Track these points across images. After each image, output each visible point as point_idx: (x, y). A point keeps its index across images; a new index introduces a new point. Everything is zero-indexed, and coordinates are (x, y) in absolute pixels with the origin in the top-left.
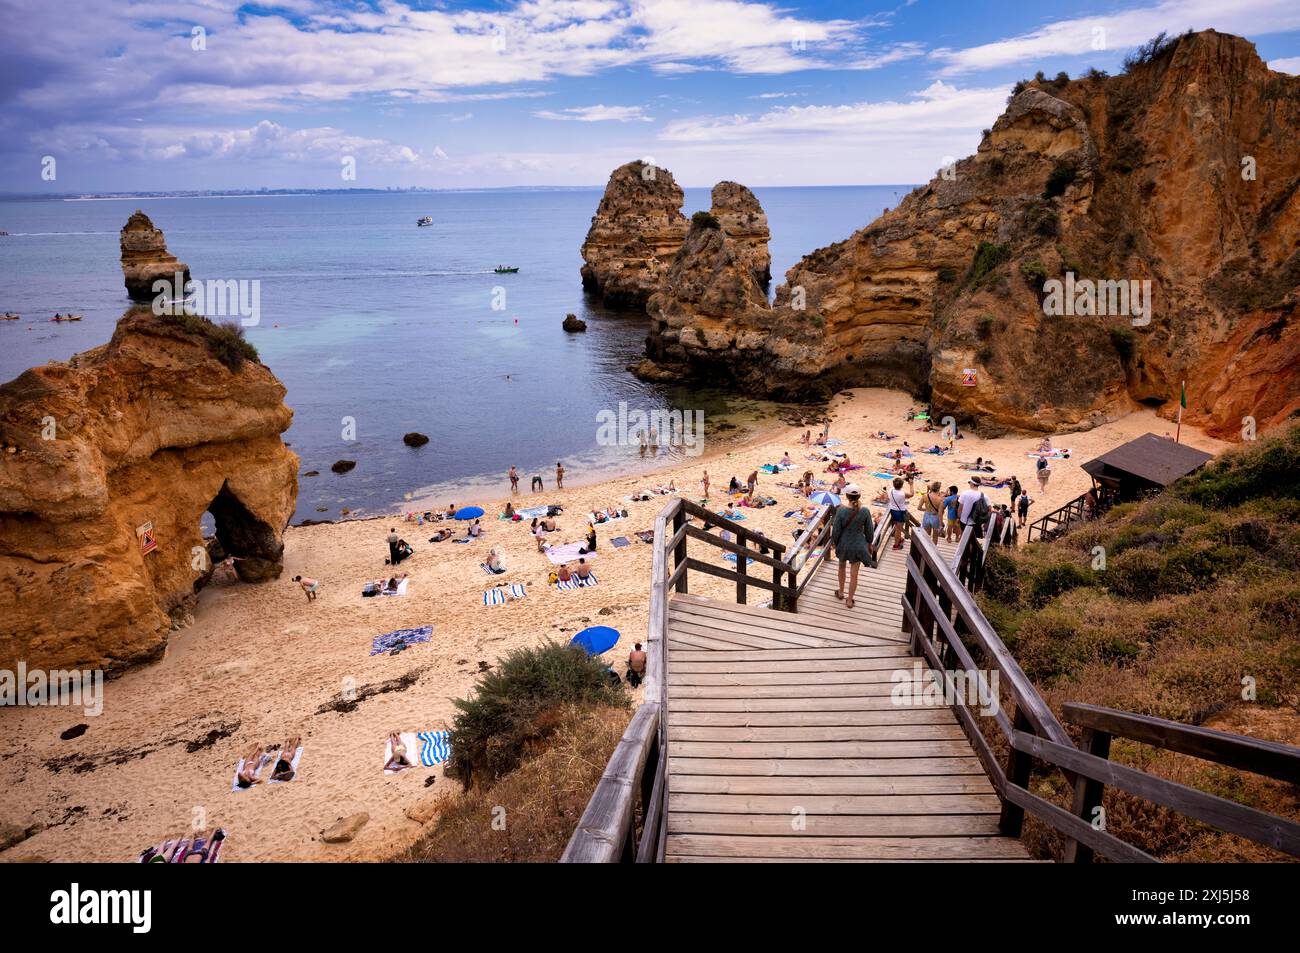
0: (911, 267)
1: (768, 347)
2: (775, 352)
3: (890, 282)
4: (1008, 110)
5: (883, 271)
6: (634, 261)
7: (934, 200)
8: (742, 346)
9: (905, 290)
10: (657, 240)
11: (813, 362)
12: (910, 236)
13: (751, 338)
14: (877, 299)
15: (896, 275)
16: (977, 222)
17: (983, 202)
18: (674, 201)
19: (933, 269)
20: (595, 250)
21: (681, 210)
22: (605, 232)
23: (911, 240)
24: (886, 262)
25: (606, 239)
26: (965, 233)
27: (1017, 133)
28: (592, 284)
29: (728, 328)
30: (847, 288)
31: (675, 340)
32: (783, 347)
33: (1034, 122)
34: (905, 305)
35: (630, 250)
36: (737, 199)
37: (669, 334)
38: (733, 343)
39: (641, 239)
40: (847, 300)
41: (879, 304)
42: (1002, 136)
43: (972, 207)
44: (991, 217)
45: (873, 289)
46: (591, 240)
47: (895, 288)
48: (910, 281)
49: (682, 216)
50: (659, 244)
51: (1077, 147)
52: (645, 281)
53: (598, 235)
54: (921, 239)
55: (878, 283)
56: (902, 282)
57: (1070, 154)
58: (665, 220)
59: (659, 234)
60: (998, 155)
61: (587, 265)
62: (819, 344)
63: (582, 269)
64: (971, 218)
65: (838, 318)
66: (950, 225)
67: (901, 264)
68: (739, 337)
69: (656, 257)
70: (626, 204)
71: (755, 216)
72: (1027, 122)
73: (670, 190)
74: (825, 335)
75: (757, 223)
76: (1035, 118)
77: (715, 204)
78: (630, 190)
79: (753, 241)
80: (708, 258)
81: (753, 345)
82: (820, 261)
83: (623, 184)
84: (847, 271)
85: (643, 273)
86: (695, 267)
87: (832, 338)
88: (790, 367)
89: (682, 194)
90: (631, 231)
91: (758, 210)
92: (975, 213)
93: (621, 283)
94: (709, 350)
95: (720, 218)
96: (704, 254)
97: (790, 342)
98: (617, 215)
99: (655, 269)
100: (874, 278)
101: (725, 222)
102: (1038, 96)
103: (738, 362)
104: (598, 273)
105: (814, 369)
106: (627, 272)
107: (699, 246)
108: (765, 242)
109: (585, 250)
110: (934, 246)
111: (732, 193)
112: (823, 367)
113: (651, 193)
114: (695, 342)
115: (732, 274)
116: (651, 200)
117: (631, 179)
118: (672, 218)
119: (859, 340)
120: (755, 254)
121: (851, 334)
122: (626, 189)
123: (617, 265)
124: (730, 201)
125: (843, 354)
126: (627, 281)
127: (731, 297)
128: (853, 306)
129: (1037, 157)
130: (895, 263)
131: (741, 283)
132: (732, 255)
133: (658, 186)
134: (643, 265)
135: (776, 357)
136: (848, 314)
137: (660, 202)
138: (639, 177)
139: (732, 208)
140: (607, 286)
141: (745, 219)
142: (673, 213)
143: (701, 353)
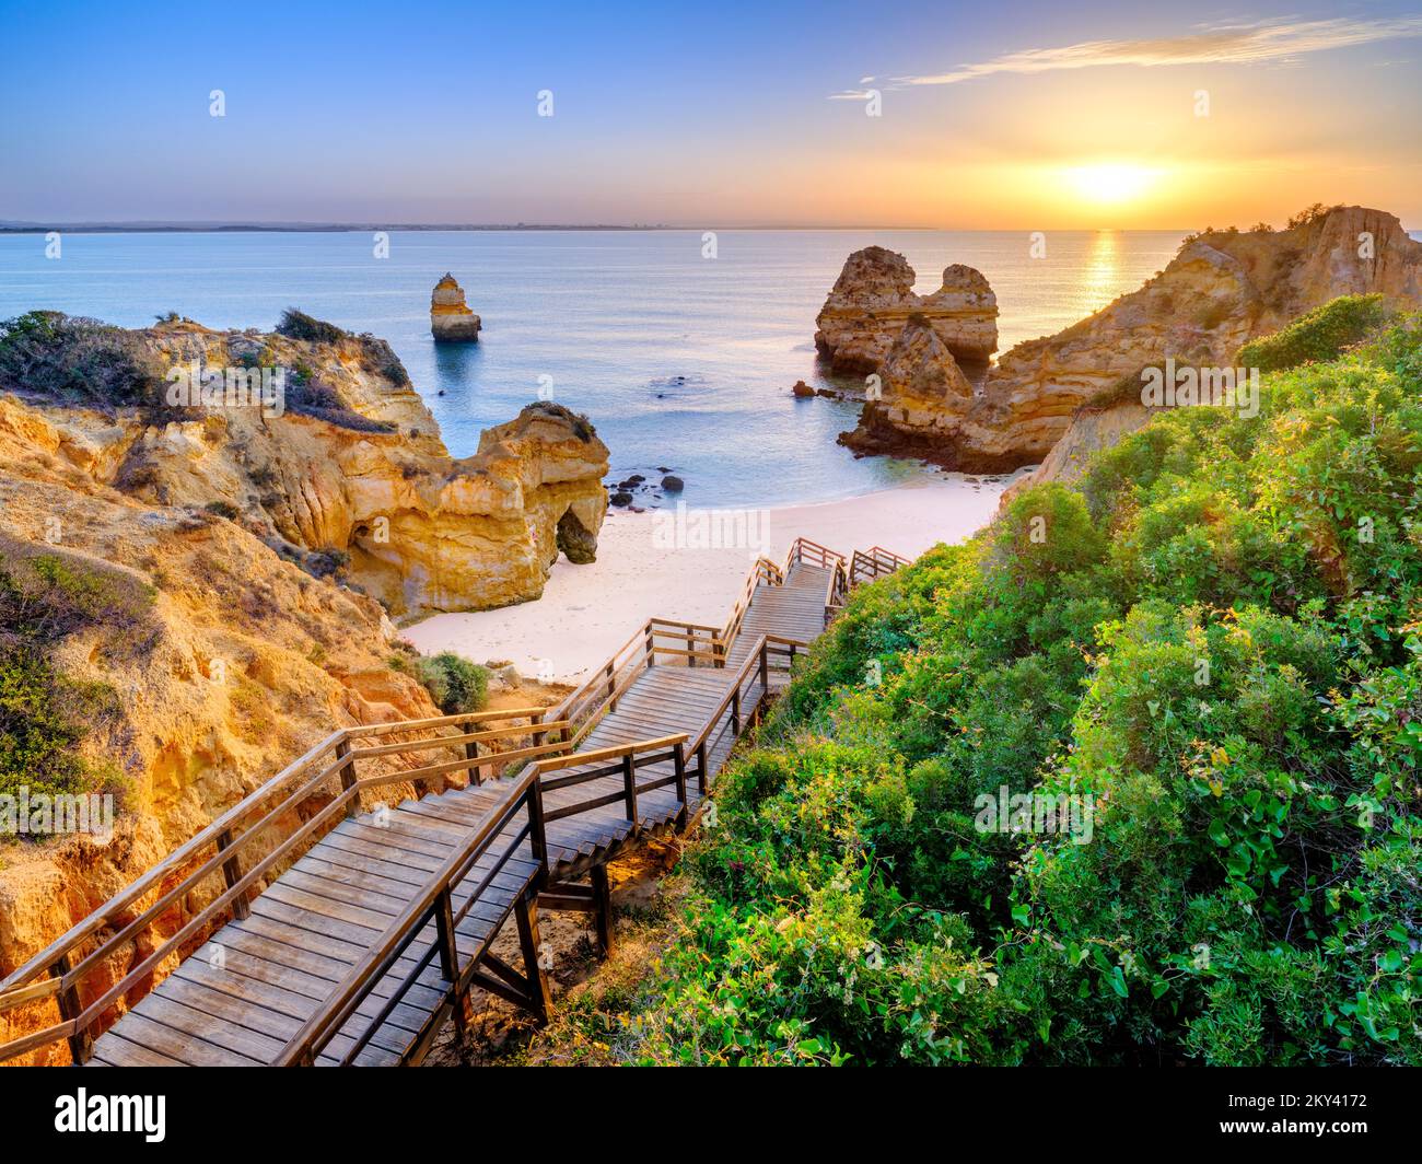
0: (1090, 373)
1: (963, 427)
2: (967, 433)
3: (1072, 383)
4: (1179, 257)
5: (1067, 374)
6: (862, 334)
7: (1113, 322)
8: (941, 425)
10: (887, 314)
11: (997, 443)
12: (1089, 349)
13: (948, 420)
14: (1061, 396)
15: (1077, 378)
16: (1148, 342)
17: (1153, 327)
18: (905, 281)
19: (1109, 376)
20: (829, 321)
21: (912, 289)
22: (838, 307)
23: (1091, 352)
24: (1068, 367)
25: (839, 312)
26: (1137, 351)
27: (1183, 276)
28: (825, 349)
29: (930, 409)
30: (1032, 387)
31: (885, 415)
32: (972, 429)
33: (1201, 268)
35: (860, 324)
36: (967, 281)
37: (881, 408)
38: (934, 422)
39: (871, 316)
40: (1034, 396)
41: (1063, 399)
42: (1173, 277)
43: (1142, 330)
44: (1159, 340)
45: (1056, 388)
46: (827, 311)
48: (1090, 384)
49: (913, 294)
50: (888, 318)
51: (1235, 291)
52: (871, 352)
53: (831, 309)
54: (1099, 352)
55: (1063, 383)
56: (1083, 384)
57: (1227, 296)
58: (896, 297)
59: (888, 310)
60: (1169, 291)
61: (821, 332)
62: (1004, 430)
63: (816, 335)
64: (1142, 339)
65: (1022, 410)
66: (1125, 343)
67: (1082, 370)
68: (939, 418)
69: (884, 330)
70: (859, 283)
71: (984, 295)
72: (1195, 268)
73: (903, 271)
74: (1011, 423)
75: (986, 302)
76: (1202, 265)
77: (945, 284)
78: (865, 272)
79: (981, 317)
80: (919, 350)
81: (950, 425)
82: (1029, 351)
83: (858, 266)
84: (1032, 373)
85: (871, 345)
86: (907, 357)
87: (1017, 425)
88: (977, 447)
89: (913, 274)
90: (863, 306)
91: (988, 290)
92: (1146, 335)
93: (850, 352)
94: (912, 425)
95: (950, 297)
96: (916, 347)
97: (980, 426)
98: (850, 292)
99: (881, 343)
100: (1058, 379)
101: (955, 300)
102: (1203, 249)
103: (937, 437)
104: (830, 340)
105: (999, 450)
106: (856, 343)
107: (912, 340)
108: (993, 318)
109: (819, 320)
110: (1110, 358)
111: (962, 275)
112: (1006, 448)
113: (884, 274)
114: (900, 418)
115: (936, 366)
116: (884, 280)
117: (866, 262)
118: (903, 296)
119: (1043, 428)
120: (983, 329)
121: (1036, 423)
122: (861, 270)
123: (847, 336)
124: (961, 281)
125: (1028, 439)
126: (855, 351)
127: (934, 385)
128: (1038, 400)
129: (1201, 296)
130: (1076, 368)
131: (944, 374)
132: (938, 352)
133: (891, 268)
134: (871, 338)
135: (968, 438)
136: (1033, 407)
137: (893, 282)
138: (874, 260)
139: (961, 287)
140: (837, 353)
141: (973, 298)
142: (904, 291)
143: (904, 427)
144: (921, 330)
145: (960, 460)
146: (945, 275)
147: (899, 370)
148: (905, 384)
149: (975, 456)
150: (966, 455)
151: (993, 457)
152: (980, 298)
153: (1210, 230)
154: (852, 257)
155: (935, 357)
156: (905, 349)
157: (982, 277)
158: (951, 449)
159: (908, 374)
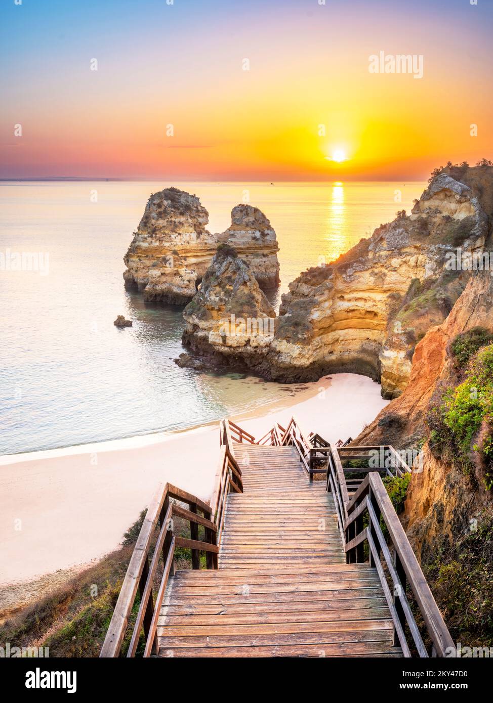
0: (371, 290)
1: (273, 345)
2: (278, 349)
3: (357, 299)
4: (430, 188)
5: (352, 292)
6: (168, 270)
7: (385, 244)
8: (255, 344)
9: (368, 306)
10: (187, 251)
11: (304, 356)
12: (369, 269)
13: (261, 339)
14: (349, 311)
15: (360, 295)
16: (412, 260)
17: (415, 247)
18: (200, 220)
19: (385, 291)
20: (136, 259)
21: (207, 227)
22: (144, 245)
23: (370, 271)
24: (354, 286)
25: (145, 251)
26: (404, 268)
27: (433, 203)
28: (133, 286)
30: (327, 305)
31: (205, 339)
32: (283, 346)
33: (446, 195)
34: (368, 316)
35: (166, 260)
36: (252, 219)
37: (200, 334)
38: (248, 342)
39: (175, 252)
40: (329, 312)
41: (350, 314)
42: (426, 204)
43: (408, 250)
44: (421, 257)
45: (345, 305)
46: (133, 251)
47: (360, 304)
48: (371, 299)
49: (207, 232)
50: (189, 255)
51: (473, 213)
52: (179, 286)
53: (138, 247)
54: (376, 271)
55: (350, 300)
56: (365, 300)
57: (468, 219)
58: (194, 235)
59: (188, 247)
60: (424, 216)
61: (129, 271)
62: (308, 344)
63: (124, 274)
64: (408, 258)
65: (320, 325)
66: (395, 262)
67: (364, 287)
69: (187, 266)
70: (162, 222)
71: (266, 232)
72: (442, 196)
73: (198, 211)
74: (313, 337)
75: (268, 238)
76: (447, 193)
77: (234, 223)
78: (165, 211)
79: (266, 251)
80: (229, 278)
81: (262, 344)
82: (314, 276)
83: (159, 206)
84: (326, 292)
85: (177, 280)
86: (219, 284)
87: (318, 339)
88: (288, 360)
89: (207, 214)
90: (167, 244)
91: (269, 228)
92: (410, 254)
93: (159, 288)
94: (230, 347)
95: (239, 234)
96: (225, 275)
97: (288, 342)
98: (154, 231)
99: (187, 277)
100: (346, 296)
101: (242, 237)
102: (447, 180)
103: (252, 356)
104: (139, 277)
105: (305, 362)
106: (164, 279)
107: (223, 269)
108: (274, 253)
109: (127, 258)
110: (385, 275)
111: (247, 214)
112: (311, 360)
113: (182, 214)
114: (220, 341)
115: (246, 291)
116: (182, 219)
117: (165, 203)
118: (199, 234)
119: (337, 340)
120: (268, 263)
121: (331, 336)
122: (162, 210)
123: (156, 273)
124: (246, 220)
125: (326, 351)
126: (164, 286)
127: (246, 308)
128: (332, 316)
129: (448, 219)
130: (360, 286)
131: (253, 298)
132: (247, 278)
133: (187, 208)
134: (177, 274)
135: (279, 353)
136: (329, 322)
137: (190, 220)
138: (172, 200)
139: (247, 225)
140: (147, 288)
141: (258, 234)
142: (199, 230)
143: (224, 349)
144: (230, 259)
145: (274, 374)
146: (233, 214)
147: (213, 298)
148: (219, 310)
149: (286, 369)
150: (279, 368)
151: (301, 368)
152: (263, 235)
153: (449, 164)
154: (153, 197)
155: (245, 283)
156: (217, 278)
157: (263, 216)
158: (265, 365)
159: (221, 300)
